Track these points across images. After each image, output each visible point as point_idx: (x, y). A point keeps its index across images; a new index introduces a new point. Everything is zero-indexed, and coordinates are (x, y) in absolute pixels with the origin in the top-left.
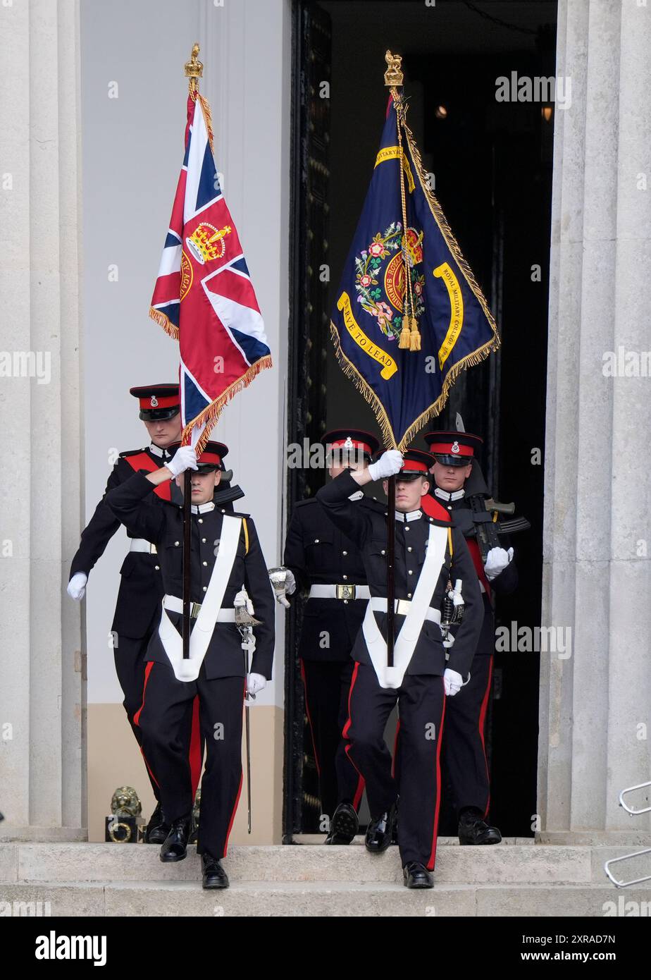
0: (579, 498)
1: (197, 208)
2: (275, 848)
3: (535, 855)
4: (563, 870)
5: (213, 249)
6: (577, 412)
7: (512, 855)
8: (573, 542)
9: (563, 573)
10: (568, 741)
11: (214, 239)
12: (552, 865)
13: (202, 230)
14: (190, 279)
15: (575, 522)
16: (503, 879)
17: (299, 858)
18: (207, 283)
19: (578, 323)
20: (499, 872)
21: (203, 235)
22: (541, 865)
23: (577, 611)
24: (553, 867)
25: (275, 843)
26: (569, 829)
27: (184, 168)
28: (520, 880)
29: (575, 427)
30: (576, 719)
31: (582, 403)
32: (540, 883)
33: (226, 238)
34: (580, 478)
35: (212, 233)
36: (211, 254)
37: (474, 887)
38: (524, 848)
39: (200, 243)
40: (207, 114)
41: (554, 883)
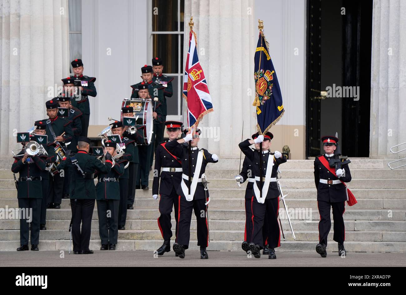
0: (380, 72)
1: (192, 65)
2: (304, 160)
3: (369, 162)
4: (376, 165)
5: (197, 77)
6: (379, 51)
7: (363, 162)
8: (379, 83)
9: (376, 91)
10: (377, 133)
11: (197, 74)
12: (373, 164)
13: (194, 71)
14: (190, 85)
15: (379, 78)
16: (361, 168)
17: (310, 163)
18: (195, 86)
19: (380, 28)
20: (360, 166)
21: (194, 73)
22: (371, 164)
23: (380, 101)
24: (374, 165)
25: (304, 159)
26: (378, 155)
27: (189, 53)
28: (365, 168)
29: (379, 55)
30: (379, 128)
31: (381, 48)
32: (370, 169)
33: (201, 73)
34: (380, 67)
35: (197, 72)
36: (196, 78)
37: (354, 170)
38: (366, 160)
39: (193, 75)
40: (195, 37)
41: (374, 169)
